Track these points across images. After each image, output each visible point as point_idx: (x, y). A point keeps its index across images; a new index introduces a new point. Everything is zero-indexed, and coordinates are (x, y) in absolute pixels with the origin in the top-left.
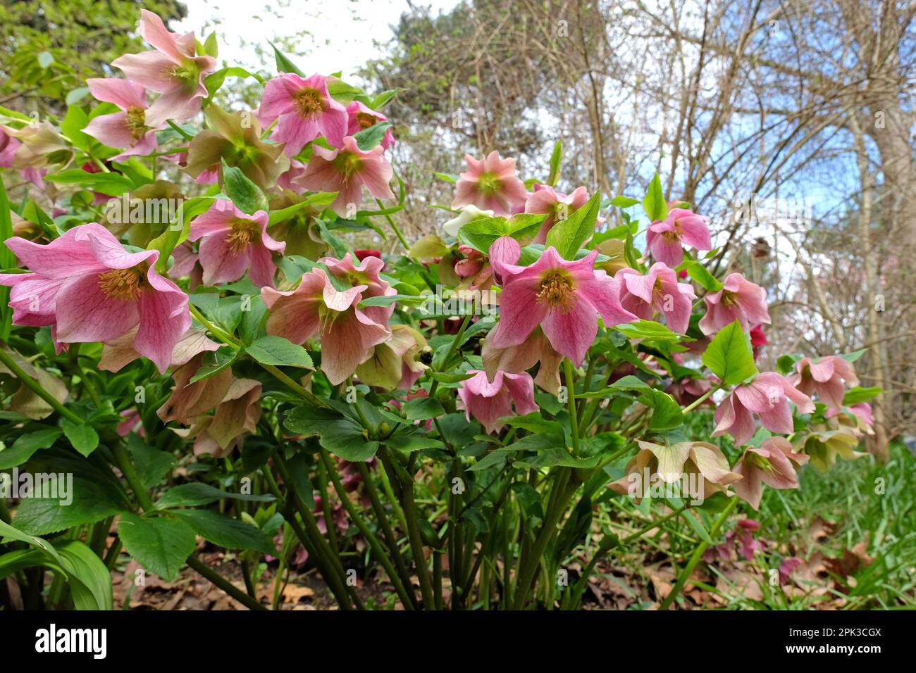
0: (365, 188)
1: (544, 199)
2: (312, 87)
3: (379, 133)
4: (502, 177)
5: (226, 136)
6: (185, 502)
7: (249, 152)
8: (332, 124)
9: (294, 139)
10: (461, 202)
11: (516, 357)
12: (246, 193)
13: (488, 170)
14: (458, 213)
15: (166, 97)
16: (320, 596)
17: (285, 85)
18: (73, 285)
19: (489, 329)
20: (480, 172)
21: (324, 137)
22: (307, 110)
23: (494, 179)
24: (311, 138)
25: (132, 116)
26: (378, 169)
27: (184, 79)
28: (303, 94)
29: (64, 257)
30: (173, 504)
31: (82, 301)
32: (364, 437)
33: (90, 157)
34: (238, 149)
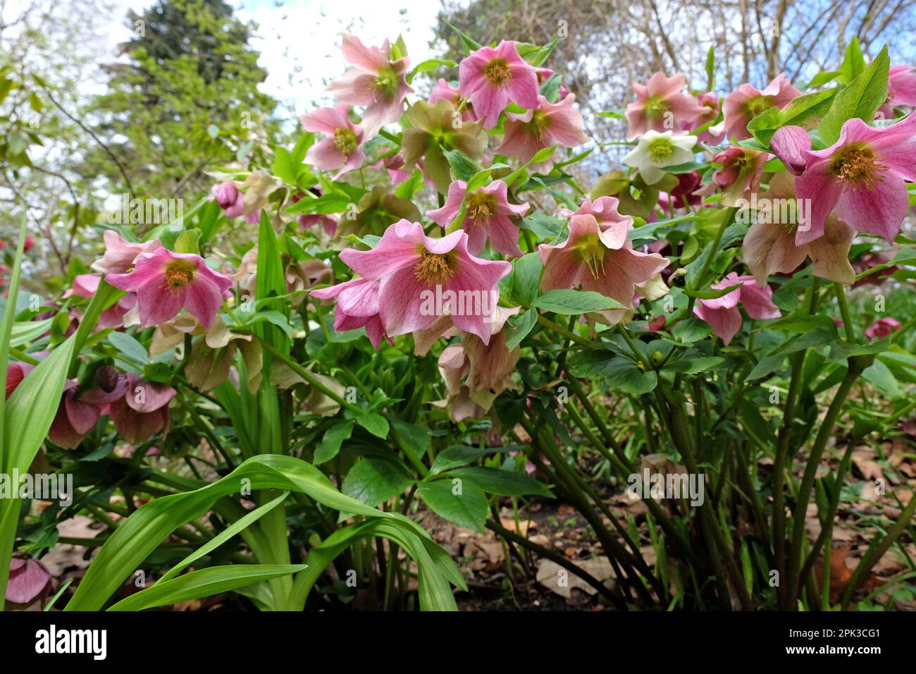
0: (556, 141)
1: (737, 100)
2: (497, 57)
3: (553, 85)
4: (667, 97)
5: (425, 129)
6: (454, 464)
7: (447, 137)
8: (520, 87)
9: (489, 112)
10: (634, 132)
11: (785, 255)
12: (468, 171)
13: (651, 94)
14: (636, 143)
15: (372, 109)
16: (543, 526)
17: (474, 63)
18: (388, 283)
19: (743, 236)
20: (645, 98)
21: (515, 103)
22: (499, 80)
23: (659, 101)
24: (502, 106)
25: (339, 137)
26: (566, 119)
27: (384, 86)
28: (492, 66)
29: (381, 258)
30: (446, 467)
31: (399, 295)
32: (640, 369)
33: (298, 189)
34: (437, 139)
